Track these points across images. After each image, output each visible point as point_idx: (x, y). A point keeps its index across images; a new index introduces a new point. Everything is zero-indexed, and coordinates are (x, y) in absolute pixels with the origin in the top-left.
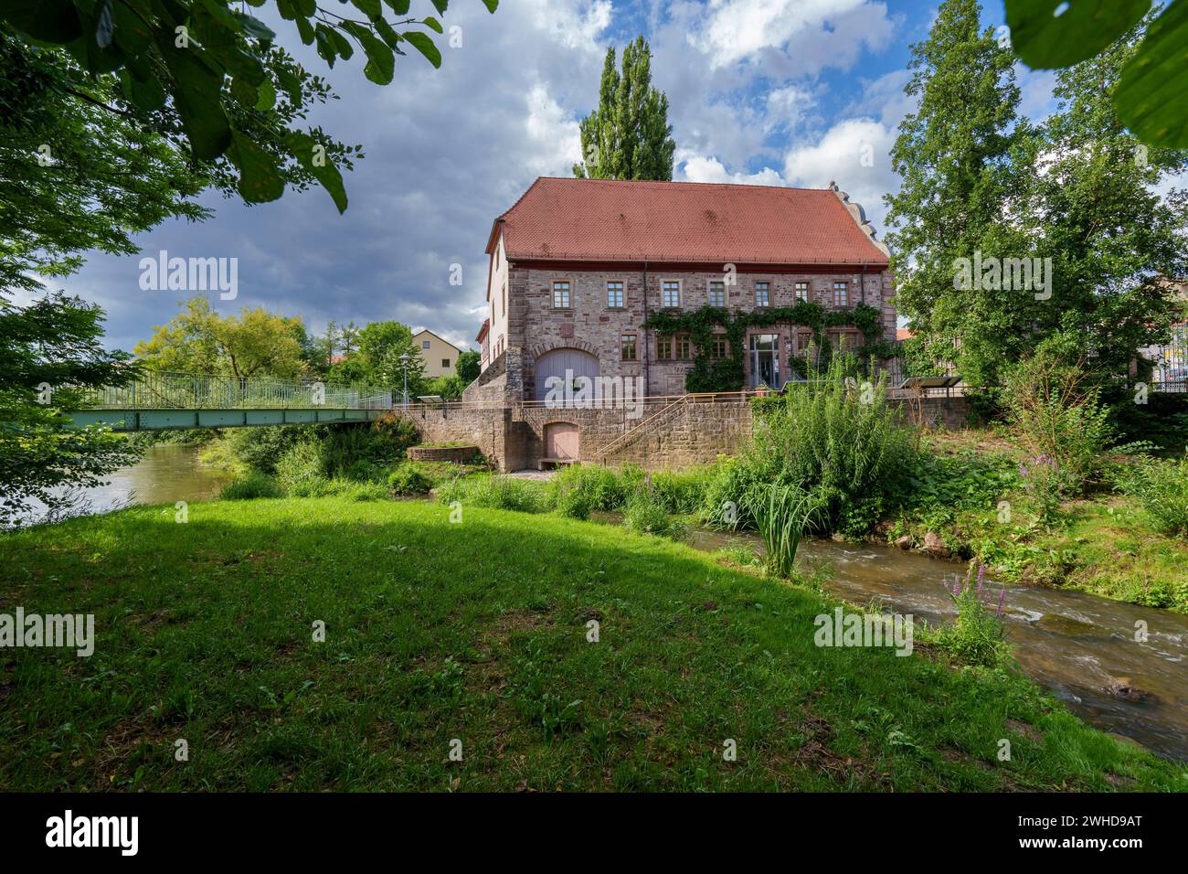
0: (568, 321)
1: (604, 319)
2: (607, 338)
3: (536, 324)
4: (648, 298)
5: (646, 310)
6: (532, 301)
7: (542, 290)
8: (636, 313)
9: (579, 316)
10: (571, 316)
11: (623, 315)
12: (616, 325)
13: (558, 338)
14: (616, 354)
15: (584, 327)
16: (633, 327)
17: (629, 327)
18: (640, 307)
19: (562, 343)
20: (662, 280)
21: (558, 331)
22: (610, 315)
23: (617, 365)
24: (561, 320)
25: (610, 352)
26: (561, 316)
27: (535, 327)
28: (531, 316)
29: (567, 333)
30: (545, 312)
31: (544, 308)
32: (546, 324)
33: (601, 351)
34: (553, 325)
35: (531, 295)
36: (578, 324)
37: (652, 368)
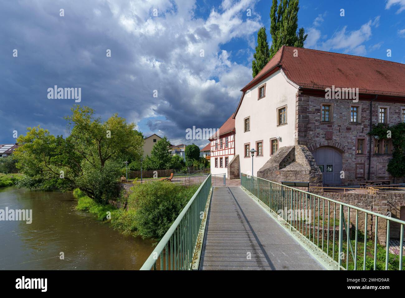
0: (329, 129)
1: (348, 129)
2: (350, 141)
3: (312, 131)
4: (373, 117)
5: (371, 125)
6: (310, 116)
7: (316, 110)
8: (365, 126)
9: (335, 126)
10: (331, 127)
11: (358, 126)
12: (355, 133)
13: (324, 140)
14: (354, 150)
15: (338, 134)
16: (363, 134)
17: (361, 134)
18: (367, 122)
19: (326, 143)
20: (379, 106)
21: (323, 136)
22: (352, 127)
23: (354, 157)
24: (327, 129)
25: (351, 149)
26: (326, 126)
27: (311, 133)
28: (310, 125)
29: (328, 137)
30: (317, 124)
31: (316, 121)
32: (318, 131)
33: (346, 148)
34: (321, 132)
35: (310, 113)
36: (335, 132)
37: (372, 159)
